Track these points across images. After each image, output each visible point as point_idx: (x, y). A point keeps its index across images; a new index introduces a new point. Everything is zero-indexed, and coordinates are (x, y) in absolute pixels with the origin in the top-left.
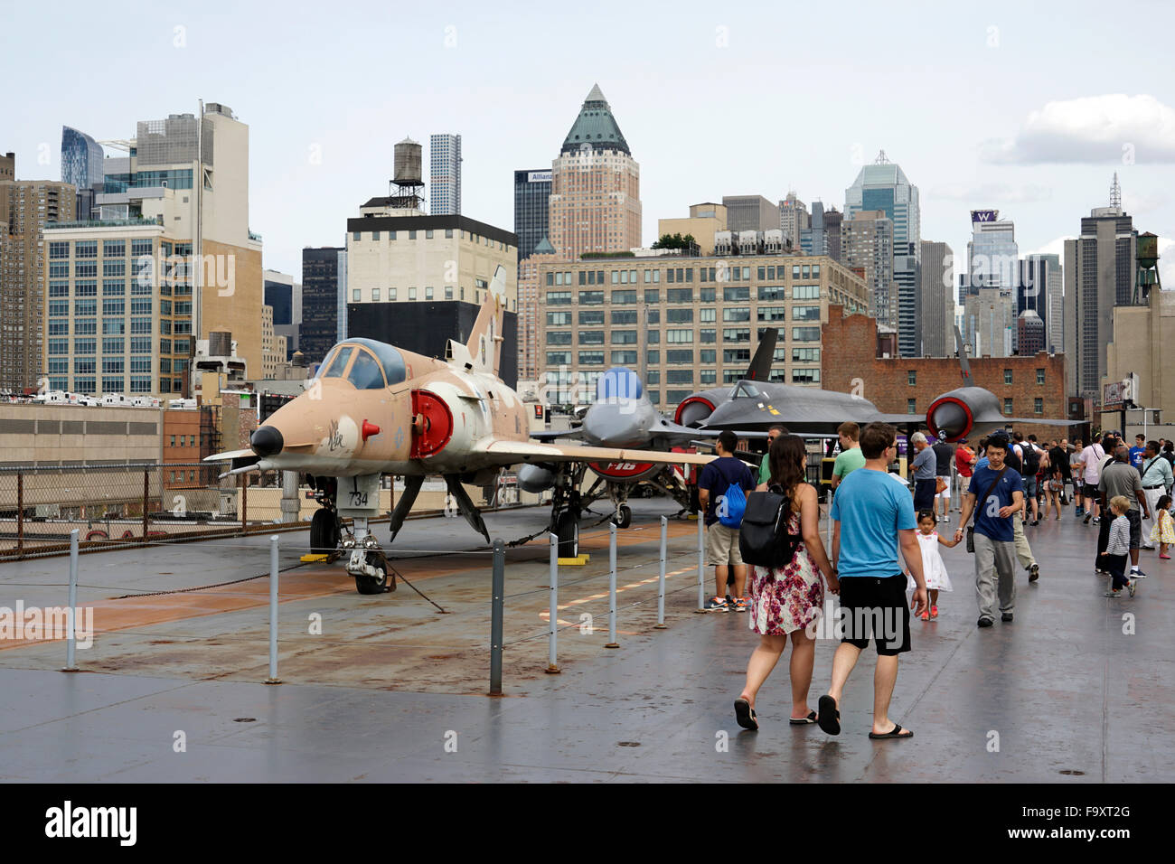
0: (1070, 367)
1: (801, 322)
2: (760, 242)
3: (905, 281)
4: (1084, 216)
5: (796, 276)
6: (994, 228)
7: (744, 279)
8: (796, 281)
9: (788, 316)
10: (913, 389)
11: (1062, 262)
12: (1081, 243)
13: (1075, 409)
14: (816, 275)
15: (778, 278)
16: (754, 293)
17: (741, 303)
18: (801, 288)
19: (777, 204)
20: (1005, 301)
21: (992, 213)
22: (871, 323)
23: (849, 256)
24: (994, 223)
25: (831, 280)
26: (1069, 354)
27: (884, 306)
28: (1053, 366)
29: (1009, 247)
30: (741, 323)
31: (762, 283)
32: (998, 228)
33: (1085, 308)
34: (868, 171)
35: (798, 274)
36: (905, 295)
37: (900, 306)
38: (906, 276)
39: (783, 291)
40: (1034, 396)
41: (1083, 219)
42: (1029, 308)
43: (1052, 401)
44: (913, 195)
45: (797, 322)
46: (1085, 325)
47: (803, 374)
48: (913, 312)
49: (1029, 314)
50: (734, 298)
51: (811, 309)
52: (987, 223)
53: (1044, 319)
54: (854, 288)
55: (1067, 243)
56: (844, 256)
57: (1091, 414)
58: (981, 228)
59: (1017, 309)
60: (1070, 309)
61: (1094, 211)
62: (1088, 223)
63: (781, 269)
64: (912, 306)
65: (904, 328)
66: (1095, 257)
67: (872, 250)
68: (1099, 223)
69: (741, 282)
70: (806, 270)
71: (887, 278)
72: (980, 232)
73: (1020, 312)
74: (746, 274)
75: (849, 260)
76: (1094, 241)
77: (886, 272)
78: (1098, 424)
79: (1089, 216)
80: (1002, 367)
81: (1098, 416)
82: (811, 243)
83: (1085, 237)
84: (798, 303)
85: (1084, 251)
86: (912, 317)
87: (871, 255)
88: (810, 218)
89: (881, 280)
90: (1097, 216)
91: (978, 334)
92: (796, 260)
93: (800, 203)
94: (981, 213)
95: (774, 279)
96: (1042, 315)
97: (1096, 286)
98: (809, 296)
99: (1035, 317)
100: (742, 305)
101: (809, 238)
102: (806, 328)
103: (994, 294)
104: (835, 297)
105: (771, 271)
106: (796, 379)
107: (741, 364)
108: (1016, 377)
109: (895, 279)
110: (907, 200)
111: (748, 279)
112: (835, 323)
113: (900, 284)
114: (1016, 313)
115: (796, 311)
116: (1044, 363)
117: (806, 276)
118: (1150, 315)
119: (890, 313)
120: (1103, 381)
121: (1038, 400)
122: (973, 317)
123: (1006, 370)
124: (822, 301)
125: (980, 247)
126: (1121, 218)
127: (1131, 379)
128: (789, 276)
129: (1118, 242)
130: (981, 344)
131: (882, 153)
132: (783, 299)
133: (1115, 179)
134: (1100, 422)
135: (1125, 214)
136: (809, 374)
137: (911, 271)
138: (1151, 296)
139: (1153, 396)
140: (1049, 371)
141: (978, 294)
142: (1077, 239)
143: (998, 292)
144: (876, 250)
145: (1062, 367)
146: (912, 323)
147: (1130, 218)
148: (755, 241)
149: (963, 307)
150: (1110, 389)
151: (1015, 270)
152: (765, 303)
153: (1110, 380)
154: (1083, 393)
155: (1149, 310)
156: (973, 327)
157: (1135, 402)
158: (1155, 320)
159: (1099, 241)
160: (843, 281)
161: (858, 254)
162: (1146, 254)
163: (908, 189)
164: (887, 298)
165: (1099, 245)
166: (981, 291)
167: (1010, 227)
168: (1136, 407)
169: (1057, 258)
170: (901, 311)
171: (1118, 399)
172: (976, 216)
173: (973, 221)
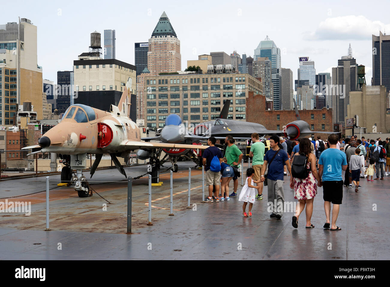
0: (334, 113)
1: (239, 98)
2: (224, 69)
3: (276, 83)
5: (237, 81)
6: (307, 63)
7: (218, 82)
8: (237, 83)
9: (234, 95)
10: (279, 121)
11: (331, 75)
12: (338, 69)
13: (336, 128)
14: (244, 81)
15: (230, 82)
16: (222, 87)
17: (217, 91)
18: (239, 85)
19: (230, 55)
21: (306, 58)
22: (264, 98)
23: (255, 74)
24: (307, 62)
25: (249, 82)
26: (334, 108)
27: (268, 92)
29: (312, 70)
30: (217, 98)
31: (224, 83)
32: (308, 63)
34: (262, 43)
35: (238, 80)
36: (275, 88)
38: (276, 81)
39: (232, 86)
40: (322, 123)
41: (338, 60)
43: (328, 125)
44: (278, 52)
45: (237, 97)
47: (239, 116)
49: (320, 94)
50: (215, 89)
51: (242, 93)
52: (304, 62)
53: (325, 96)
54: (258, 85)
55: (333, 69)
57: (342, 130)
58: (302, 64)
62: (340, 61)
63: (231, 78)
64: (278, 92)
65: (275, 99)
66: (343, 73)
67: (264, 71)
68: (344, 62)
70: (240, 79)
71: (269, 82)
72: (302, 65)
74: (219, 80)
75: (256, 75)
76: (343, 68)
77: (269, 79)
79: (341, 59)
80: (310, 113)
81: (344, 130)
82: (242, 69)
83: (339, 67)
84: (237, 90)
85: (339, 72)
86: (278, 95)
87: (263, 73)
88: (241, 60)
89: (267, 82)
90: (344, 59)
91: (302, 102)
92: (237, 75)
93: (238, 55)
94: (303, 58)
95: (229, 82)
98: (241, 88)
99: (322, 95)
100: (217, 92)
101: (241, 67)
102: (240, 100)
103: (307, 87)
104: (251, 88)
105: (228, 79)
106: (237, 118)
107: (217, 113)
108: (315, 117)
109: (272, 82)
110: (276, 53)
111: (220, 82)
112: (251, 98)
113: (274, 84)
115: (237, 94)
116: (325, 112)
117: (240, 81)
118: (362, 95)
119: (270, 94)
120: (346, 118)
121: (323, 125)
122: (300, 95)
123: (312, 114)
124: (246, 90)
125: (303, 70)
126: (352, 60)
127: (356, 117)
128: (234, 81)
129: (351, 68)
130: (303, 105)
131: (267, 36)
132: (232, 89)
133: (350, 46)
134: (345, 133)
135: (353, 58)
136: (242, 116)
137: (278, 79)
138: (363, 87)
139: (364, 123)
140: (327, 114)
141: (301, 87)
142: (337, 67)
143: (309, 87)
144: (265, 71)
145: (331, 113)
146: (278, 97)
147: (355, 60)
148: (222, 68)
149: (296, 92)
150: (348, 121)
151: (315, 77)
152: (226, 91)
153: (348, 117)
154: (339, 122)
155: (362, 93)
156: (300, 99)
157: (357, 125)
158: (364, 96)
159: (344, 68)
160: (253, 83)
161: (259, 73)
162: (361, 72)
163: (276, 49)
164: (269, 89)
165: (344, 69)
166: (303, 86)
167: (313, 63)
168: (357, 127)
169: (329, 74)
170: (274, 93)
171: (351, 124)
172: (301, 59)
173: (300, 61)
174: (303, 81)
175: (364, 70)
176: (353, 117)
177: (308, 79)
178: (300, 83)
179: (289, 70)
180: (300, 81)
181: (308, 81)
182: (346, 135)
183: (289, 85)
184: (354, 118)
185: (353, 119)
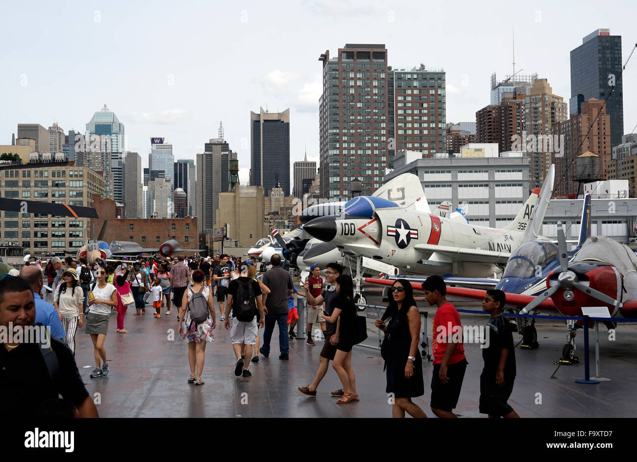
0: (199, 223)
1: (74, 198)
2: (53, 158)
3: (117, 173)
4: (206, 143)
5: (71, 176)
6: (162, 147)
7: (45, 177)
8: (71, 179)
9: (67, 196)
10: (132, 232)
11: (195, 164)
12: (204, 156)
13: (201, 240)
14: (81, 176)
15: (62, 177)
16: (50, 184)
17: (43, 188)
18: (74, 182)
19: (48, 129)
20: (167, 184)
21: (161, 139)
22: (113, 203)
23: (88, 159)
24: (162, 145)
25: (88, 178)
26: (199, 217)
27: (106, 185)
28: (193, 222)
29: (170, 157)
30: (43, 198)
31: (54, 179)
32: (164, 147)
33: (206, 188)
34: (97, 115)
35: (72, 175)
36: (117, 180)
37: (115, 185)
38: (117, 170)
39: (65, 183)
40: (185, 235)
41: (205, 144)
42: (179, 187)
43: (192, 238)
44: (122, 128)
45: (72, 198)
46: (206, 196)
47: (74, 223)
48: (121, 188)
49: (180, 190)
50: (40, 185)
51: (78, 192)
52: (159, 145)
53: (187, 193)
54: (98, 182)
55: (198, 155)
56: (86, 159)
57: (209, 242)
58: (156, 147)
59: (174, 188)
60: (199, 188)
61: (211, 140)
62: (209, 146)
63: (64, 172)
64: (121, 185)
65: (117, 196)
66: (212, 163)
67: (100, 156)
68: (213, 146)
69: (44, 178)
70: (76, 173)
71: (108, 171)
72: (155, 149)
73: (175, 189)
74: (46, 174)
75: (88, 161)
76: (211, 155)
77: (108, 168)
78: (212, 246)
79: (209, 142)
80: (171, 222)
81: (212, 243)
82: (68, 152)
83: (206, 153)
84: (72, 189)
85: (206, 159)
86: (121, 191)
87: (99, 159)
88: (67, 137)
89: (105, 172)
90: (212, 142)
91: (154, 201)
92: (71, 168)
93: (60, 129)
94: (156, 139)
95: (60, 177)
96: (186, 191)
97: (212, 177)
98: (78, 186)
99: (182, 192)
100: (44, 190)
101: (67, 149)
102: (76, 201)
103: (163, 181)
104: (90, 186)
105: (59, 173)
106: (71, 226)
107: (43, 218)
108: (177, 227)
109: (112, 171)
110: (118, 131)
111: (46, 177)
112: (97, 202)
113: (115, 174)
114: (173, 190)
115: (71, 193)
116: (189, 221)
117: (76, 176)
118: (235, 197)
119: (109, 189)
120: (214, 227)
121: (186, 237)
122: (152, 192)
123: (173, 224)
124: (84, 188)
125: (156, 156)
126: (224, 144)
127: (226, 226)
128: (68, 176)
129: (222, 156)
130: (156, 206)
131: (105, 106)
132: (65, 187)
133: (221, 124)
134: (213, 245)
135: (225, 142)
136: (77, 223)
137: (119, 167)
138: (235, 188)
139: (236, 233)
140: (191, 225)
141: (154, 180)
142: (203, 153)
143: (164, 180)
144: (102, 156)
145: (196, 223)
146: (121, 194)
147: (228, 144)
148: (50, 158)
149: (147, 187)
150: (217, 231)
151: (173, 167)
152: (56, 188)
153: (217, 227)
154: (205, 231)
155: (234, 194)
156: (152, 197)
157: (228, 236)
158: (237, 199)
159: (213, 155)
160: (93, 179)
161: (94, 158)
162: (233, 168)
163: (119, 125)
164: (107, 181)
165: (213, 157)
166: (156, 179)
167: (170, 147)
168: (228, 239)
169: (193, 161)
170: (115, 188)
171: (221, 235)
172: (153, 141)
173: (152, 143)
174: (157, 171)
175: (237, 166)
176: (222, 226)
177: (163, 170)
178: (152, 175)
179: (136, 154)
180: (153, 172)
181: (163, 172)
182: (214, 249)
183: (136, 177)
184: (225, 228)
185: (223, 228)
